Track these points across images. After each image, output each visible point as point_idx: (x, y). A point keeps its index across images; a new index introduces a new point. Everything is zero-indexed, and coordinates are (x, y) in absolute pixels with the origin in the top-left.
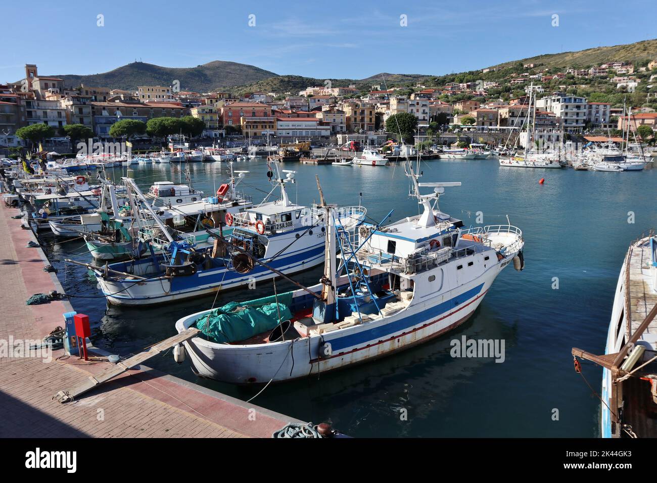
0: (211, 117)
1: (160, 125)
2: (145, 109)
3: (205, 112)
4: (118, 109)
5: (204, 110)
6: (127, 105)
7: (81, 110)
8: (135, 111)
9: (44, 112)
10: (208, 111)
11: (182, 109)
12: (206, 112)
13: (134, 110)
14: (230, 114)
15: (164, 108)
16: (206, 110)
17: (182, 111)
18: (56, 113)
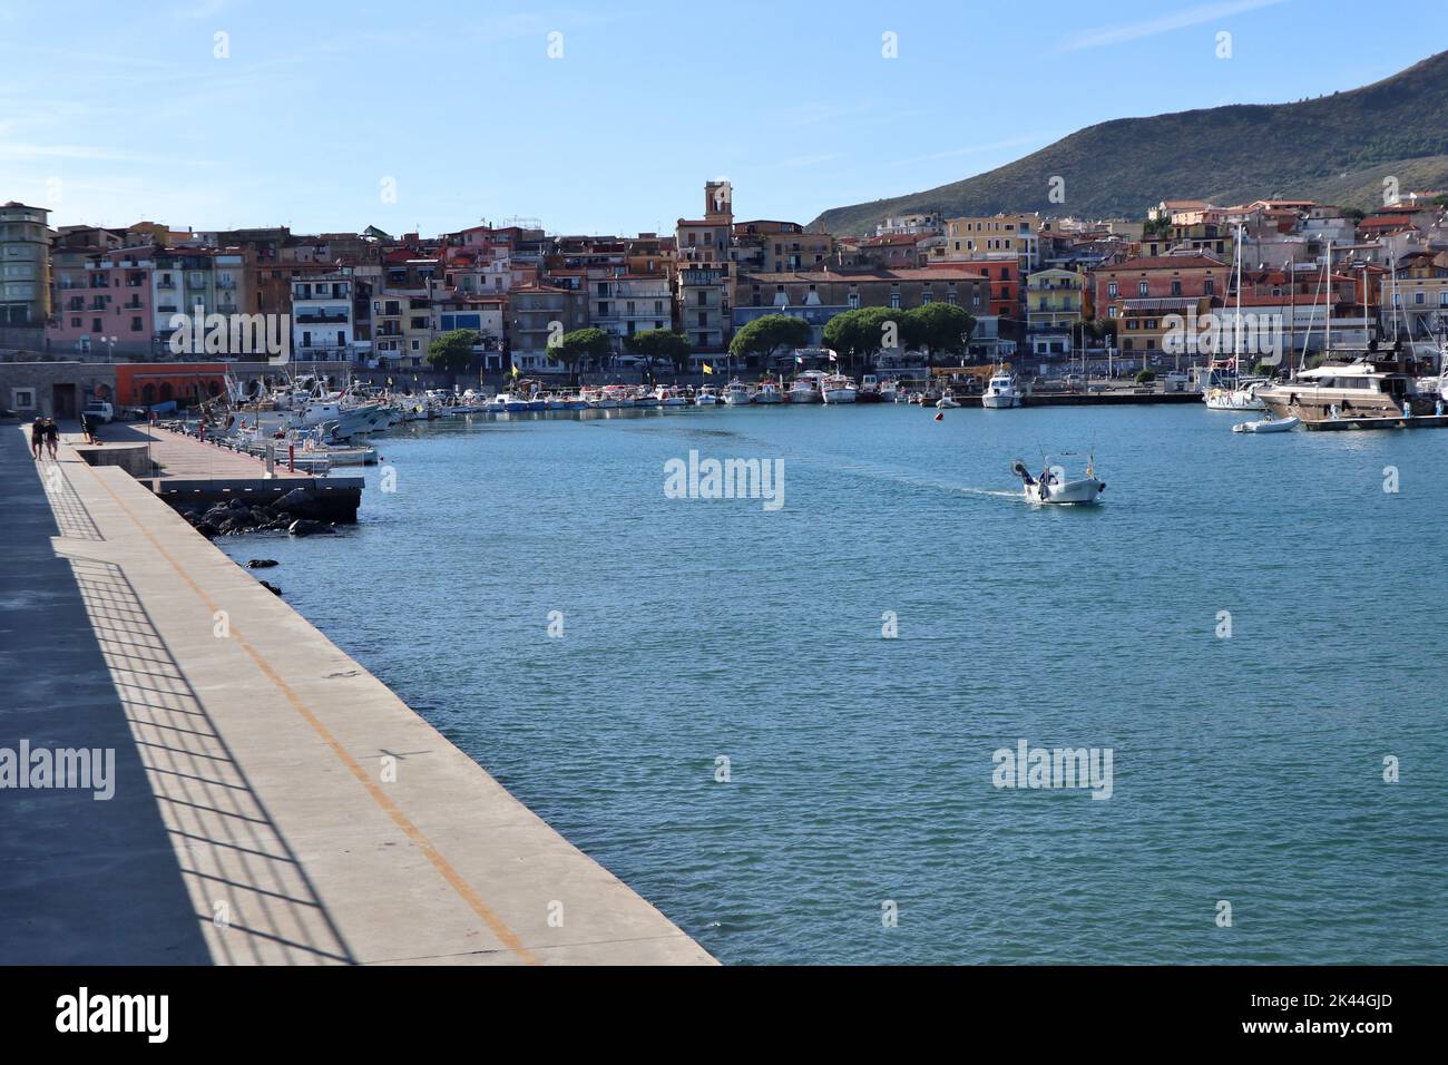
0: (1067, 300)
1: (846, 326)
2: (878, 285)
3: (1048, 287)
4: (813, 288)
5: (1047, 281)
6: (839, 278)
7: (702, 297)
8: (854, 290)
9: (628, 303)
10: (1057, 283)
11: (976, 282)
12: (1052, 287)
13: (851, 288)
14: (1113, 290)
15: (927, 282)
16: (1051, 282)
17: (976, 287)
18: (651, 305)
